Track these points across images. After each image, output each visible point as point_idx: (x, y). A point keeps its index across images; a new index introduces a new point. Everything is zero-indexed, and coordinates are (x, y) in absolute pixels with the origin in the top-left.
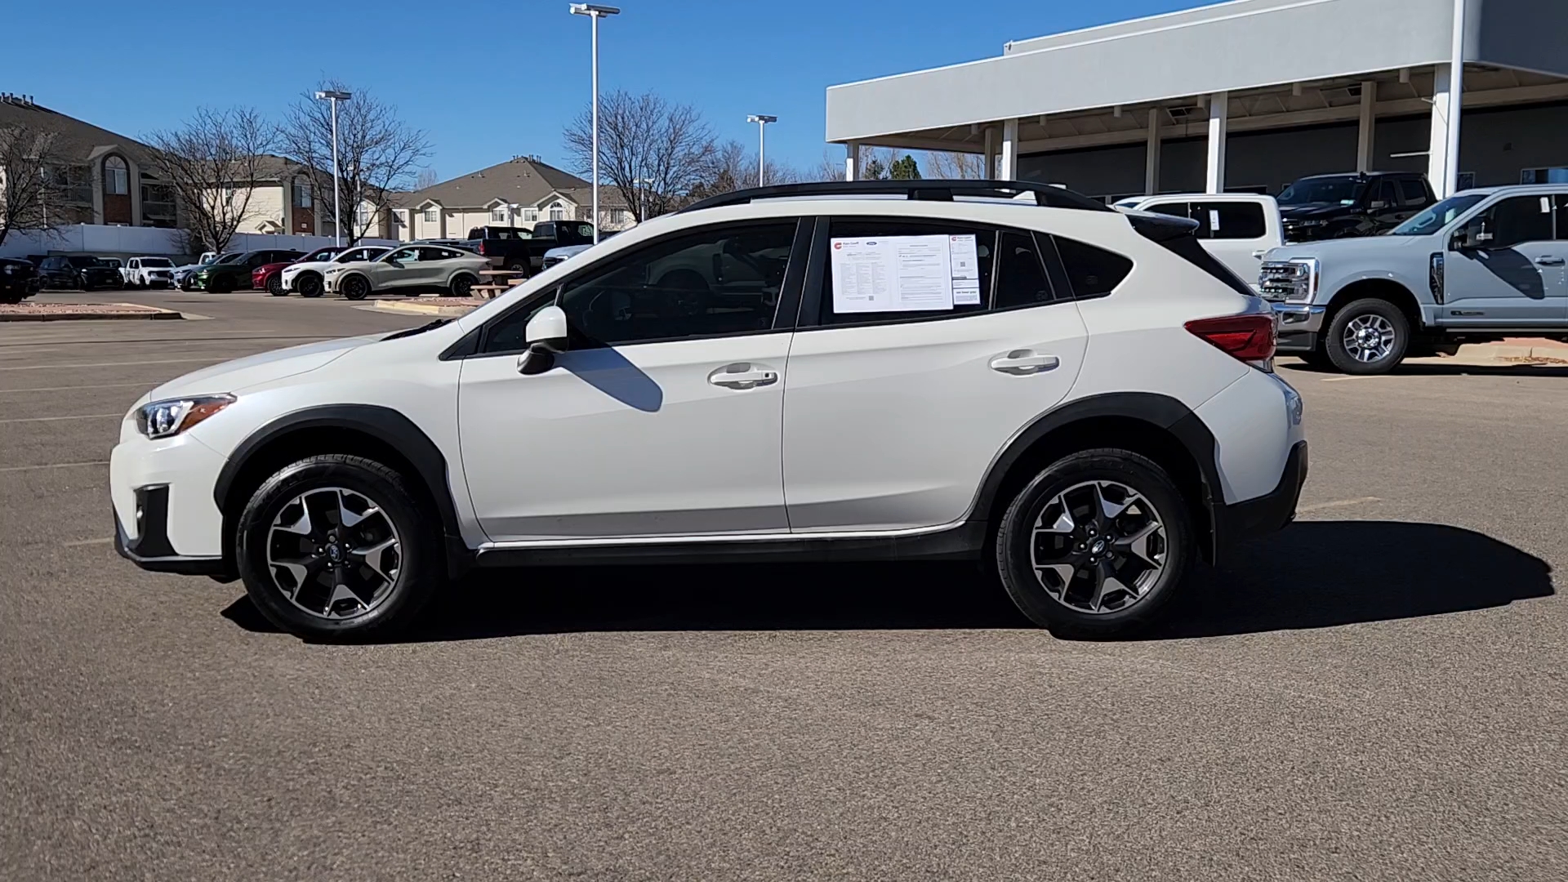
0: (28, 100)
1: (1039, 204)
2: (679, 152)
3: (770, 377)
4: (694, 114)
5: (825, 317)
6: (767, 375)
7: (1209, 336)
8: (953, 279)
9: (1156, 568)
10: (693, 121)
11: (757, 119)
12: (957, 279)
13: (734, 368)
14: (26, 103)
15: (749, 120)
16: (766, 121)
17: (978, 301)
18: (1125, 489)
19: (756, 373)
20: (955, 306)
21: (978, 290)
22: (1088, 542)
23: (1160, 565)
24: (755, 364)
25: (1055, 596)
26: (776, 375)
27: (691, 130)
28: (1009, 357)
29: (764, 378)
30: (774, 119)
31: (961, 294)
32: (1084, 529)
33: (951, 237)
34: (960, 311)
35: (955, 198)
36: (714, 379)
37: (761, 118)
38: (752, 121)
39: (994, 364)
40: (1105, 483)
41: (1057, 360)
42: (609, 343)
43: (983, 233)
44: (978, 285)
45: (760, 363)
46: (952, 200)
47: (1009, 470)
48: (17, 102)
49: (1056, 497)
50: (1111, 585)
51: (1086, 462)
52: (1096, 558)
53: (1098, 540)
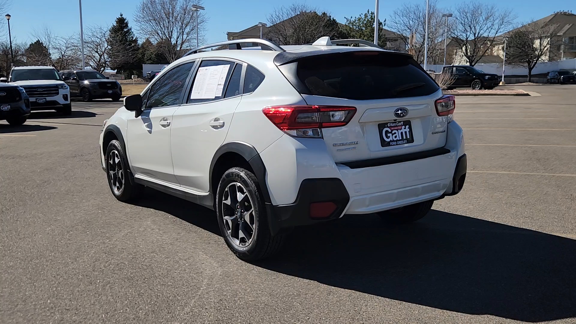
3: (169, 124)
5: (189, 100)
9: (253, 231)
12: (219, 85)
13: (165, 119)
17: (221, 95)
18: (243, 189)
20: (215, 97)
22: (237, 211)
25: (229, 233)
28: (214, 121)
31: (218, 92)
34: (217, 98)
36: (161, 123)
39: (211, 123)
40: (238, 184)
41: (224, 123)
43: (231, 65)
44: (223, 88)
45: (170, 117)
46: (241, 49)
48: (565, 13)
49: (227, 187)
50: (240, 234)
51: (231, 173)
52: (240, 220)
53: (239, 211)
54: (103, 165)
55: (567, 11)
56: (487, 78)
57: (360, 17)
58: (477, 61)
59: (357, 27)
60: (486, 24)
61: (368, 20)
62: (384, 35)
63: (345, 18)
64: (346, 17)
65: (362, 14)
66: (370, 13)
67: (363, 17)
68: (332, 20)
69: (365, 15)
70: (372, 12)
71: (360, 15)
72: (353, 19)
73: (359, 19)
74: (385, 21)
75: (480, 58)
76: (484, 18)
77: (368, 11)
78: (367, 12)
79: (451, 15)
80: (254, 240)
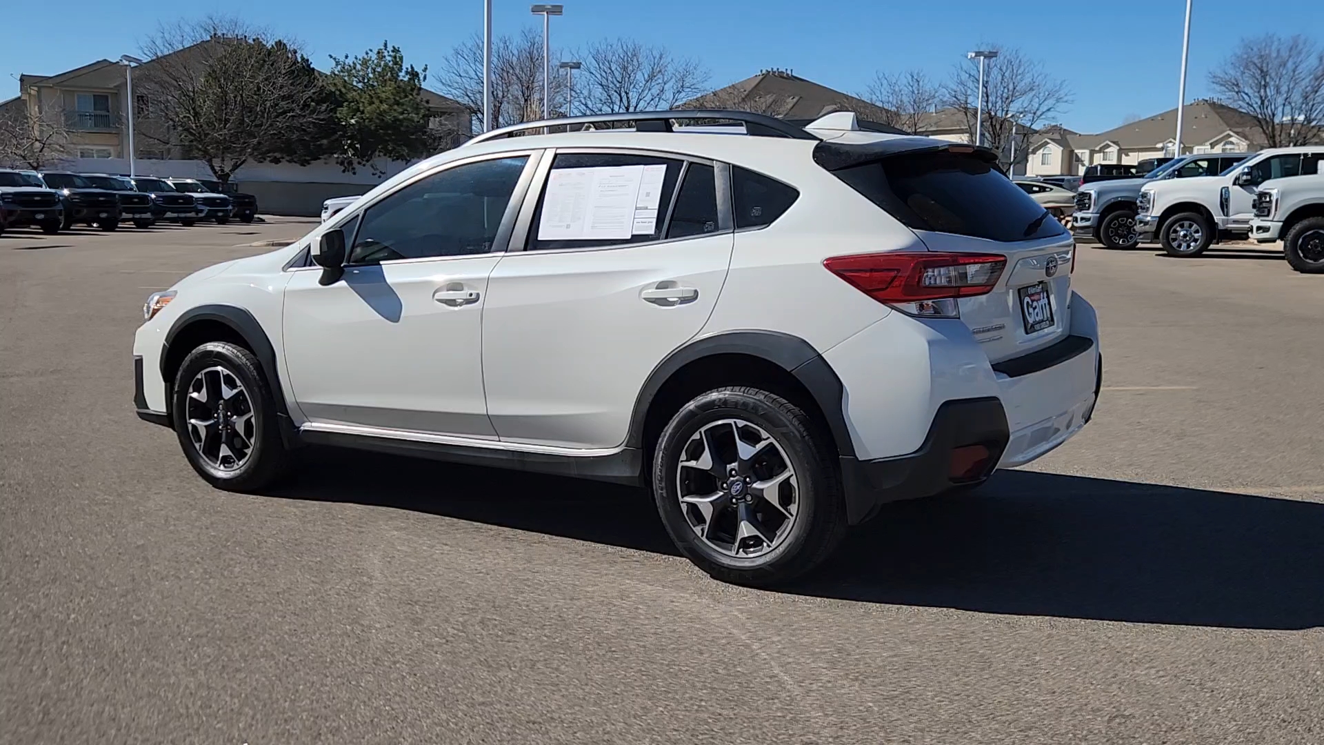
0: (789, 72)
1: (747, 134)
3: (473, 297)
5: (532, 242)
6: (471, 295)
7: (849, 274)
8: (636, 209)
9: (788, 518)
12: (641, 208)
13: (452, 287)
14: (787, 74)
17: (652, 232)
18: (759, 431)
19: (466, 293)
20: (633, 236)
21: (655, 220)
22: (729, 482)
23: (792, 516)
24: (468, 285)
25: (697, 530)
26: (478, 295)
28: (657, 288)
29: (468, 297)
31: (640, 224)
32: (724, 468)
33: (646, 167)
34: (637, 239)
35: (675, 129)
36: (438, 296)
39: (644, 294)
40: (741, 423)
41: (696, 292)
42: (381, 262)
43: (672, 164)
44: (656, 215)
45: (471, 283)
46: (671, 131)
47: (653, 400)
48: (781, 74)
49: (698, 432)
50: (746, 529)
51: (720, 399)
52: (737, 499)
53: (737, 481)
54: (148, 408)
55: (784, 71)
57: (366, 57)
59: (361, 79)
60: (649, 90)
61: (386, 65)
62: (427, 102)
63: (331, 56)
64: (334, 56)
65: (371, 51)
66: (390, 48)
67: (374, 57)
68: (299, 60)
69: (379, 53)
70: (394, 47)
71: (367, 53)
72: (350, 61)
73: (365, 63)
74: (425, 69)
76: (646, 76)
77: (386, 45)
78: (383, 47)
79: (577, 65)
80: (797, 539)
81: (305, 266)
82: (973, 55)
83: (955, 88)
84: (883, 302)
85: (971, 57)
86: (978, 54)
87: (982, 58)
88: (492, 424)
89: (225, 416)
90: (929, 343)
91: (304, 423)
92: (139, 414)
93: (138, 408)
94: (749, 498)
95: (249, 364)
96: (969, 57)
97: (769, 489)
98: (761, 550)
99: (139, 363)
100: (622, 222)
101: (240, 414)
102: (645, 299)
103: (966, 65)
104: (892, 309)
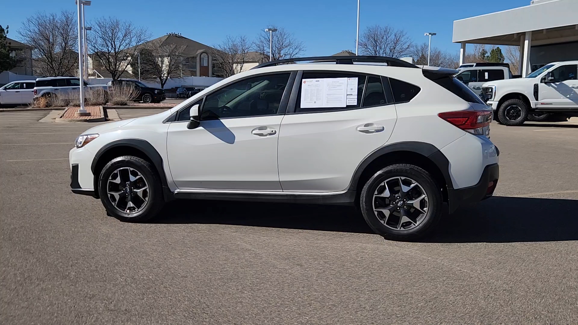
0: (180, 35)
1: (388, 66)
2: (398, 48)
3: (273, 132)
4: (404, 33)
5: (298, 109)
6: (272, 131)
7: (449, 119)
8: (347, 95)
9: (424, 213)
10: (404, 36)
11: (428, 34)
12: (349, 95)
13: (261, 128)
15: (425, 35)
16: (432, 35)
17: (356, 104)
18: (411, 181)
19: (269, 131)
20: (347, 106)
21: (356, 100)
22: (396, 201)
23: (426, 212)
24: (269, 127)
25: (382, 222)
26: (276, 131)
27: (403, 39)
28: (364, 126)
29: (271, 132)
30: (435, 34)
31: (350, 101)
32: (395, 196)
33: (349, 78)
34: (349, 108)
35: (354, 63)
36: (254, 132)
37: (430, 34)
38: (426, 35)
39: (359, 129)
40: (403, 178)
41: (383, 127)
42: (219, 118)
43: (361, 77)
44: (357, 97)
45: (271, 126)
46: (352, 64)
47: (363, 171)
48: (176, 35)
49: (383, 182)
50: (405, 219)
51: (395, 169)
52: (400, 208)
53: (400, 201)
54: (81, 188)
55: (177, 34)
56: (156, 93)
58: (120, 75)
60: (125, 41)
62: (10, 43)
74: (7, 28)
75: (122, 73)
79: (90, 29)
80: (428, 221)
81: (175, 121)
82: (268, 30)
83: (259, 43)
84: (463, 129)
85: (267, 31)
86: (269, 30)
87: (271, 31)
88: (281, 185)
89: (131, 189)
90: (482, 144)
91: (176, 189)
92: (72, 191)
93: (72, 188)
94: (405, 207)
95: (145, 165)
96: (266, 31)
97: (416, 203)
98: (410, 227)
99: (75, 168)
100: (341, 101)
101: (139, 188)
102: (359, 131)
103: (263, 34)
104: (466, 132)
